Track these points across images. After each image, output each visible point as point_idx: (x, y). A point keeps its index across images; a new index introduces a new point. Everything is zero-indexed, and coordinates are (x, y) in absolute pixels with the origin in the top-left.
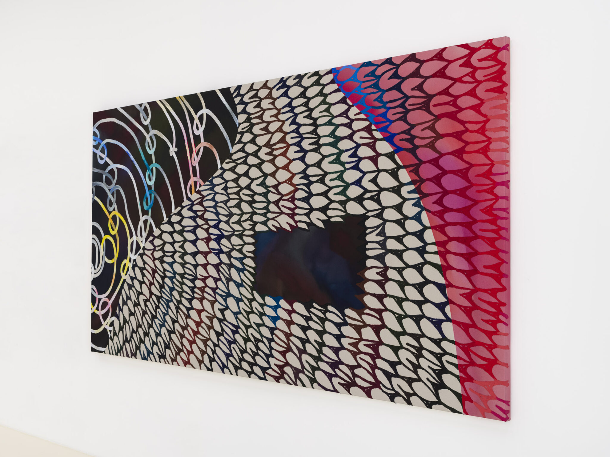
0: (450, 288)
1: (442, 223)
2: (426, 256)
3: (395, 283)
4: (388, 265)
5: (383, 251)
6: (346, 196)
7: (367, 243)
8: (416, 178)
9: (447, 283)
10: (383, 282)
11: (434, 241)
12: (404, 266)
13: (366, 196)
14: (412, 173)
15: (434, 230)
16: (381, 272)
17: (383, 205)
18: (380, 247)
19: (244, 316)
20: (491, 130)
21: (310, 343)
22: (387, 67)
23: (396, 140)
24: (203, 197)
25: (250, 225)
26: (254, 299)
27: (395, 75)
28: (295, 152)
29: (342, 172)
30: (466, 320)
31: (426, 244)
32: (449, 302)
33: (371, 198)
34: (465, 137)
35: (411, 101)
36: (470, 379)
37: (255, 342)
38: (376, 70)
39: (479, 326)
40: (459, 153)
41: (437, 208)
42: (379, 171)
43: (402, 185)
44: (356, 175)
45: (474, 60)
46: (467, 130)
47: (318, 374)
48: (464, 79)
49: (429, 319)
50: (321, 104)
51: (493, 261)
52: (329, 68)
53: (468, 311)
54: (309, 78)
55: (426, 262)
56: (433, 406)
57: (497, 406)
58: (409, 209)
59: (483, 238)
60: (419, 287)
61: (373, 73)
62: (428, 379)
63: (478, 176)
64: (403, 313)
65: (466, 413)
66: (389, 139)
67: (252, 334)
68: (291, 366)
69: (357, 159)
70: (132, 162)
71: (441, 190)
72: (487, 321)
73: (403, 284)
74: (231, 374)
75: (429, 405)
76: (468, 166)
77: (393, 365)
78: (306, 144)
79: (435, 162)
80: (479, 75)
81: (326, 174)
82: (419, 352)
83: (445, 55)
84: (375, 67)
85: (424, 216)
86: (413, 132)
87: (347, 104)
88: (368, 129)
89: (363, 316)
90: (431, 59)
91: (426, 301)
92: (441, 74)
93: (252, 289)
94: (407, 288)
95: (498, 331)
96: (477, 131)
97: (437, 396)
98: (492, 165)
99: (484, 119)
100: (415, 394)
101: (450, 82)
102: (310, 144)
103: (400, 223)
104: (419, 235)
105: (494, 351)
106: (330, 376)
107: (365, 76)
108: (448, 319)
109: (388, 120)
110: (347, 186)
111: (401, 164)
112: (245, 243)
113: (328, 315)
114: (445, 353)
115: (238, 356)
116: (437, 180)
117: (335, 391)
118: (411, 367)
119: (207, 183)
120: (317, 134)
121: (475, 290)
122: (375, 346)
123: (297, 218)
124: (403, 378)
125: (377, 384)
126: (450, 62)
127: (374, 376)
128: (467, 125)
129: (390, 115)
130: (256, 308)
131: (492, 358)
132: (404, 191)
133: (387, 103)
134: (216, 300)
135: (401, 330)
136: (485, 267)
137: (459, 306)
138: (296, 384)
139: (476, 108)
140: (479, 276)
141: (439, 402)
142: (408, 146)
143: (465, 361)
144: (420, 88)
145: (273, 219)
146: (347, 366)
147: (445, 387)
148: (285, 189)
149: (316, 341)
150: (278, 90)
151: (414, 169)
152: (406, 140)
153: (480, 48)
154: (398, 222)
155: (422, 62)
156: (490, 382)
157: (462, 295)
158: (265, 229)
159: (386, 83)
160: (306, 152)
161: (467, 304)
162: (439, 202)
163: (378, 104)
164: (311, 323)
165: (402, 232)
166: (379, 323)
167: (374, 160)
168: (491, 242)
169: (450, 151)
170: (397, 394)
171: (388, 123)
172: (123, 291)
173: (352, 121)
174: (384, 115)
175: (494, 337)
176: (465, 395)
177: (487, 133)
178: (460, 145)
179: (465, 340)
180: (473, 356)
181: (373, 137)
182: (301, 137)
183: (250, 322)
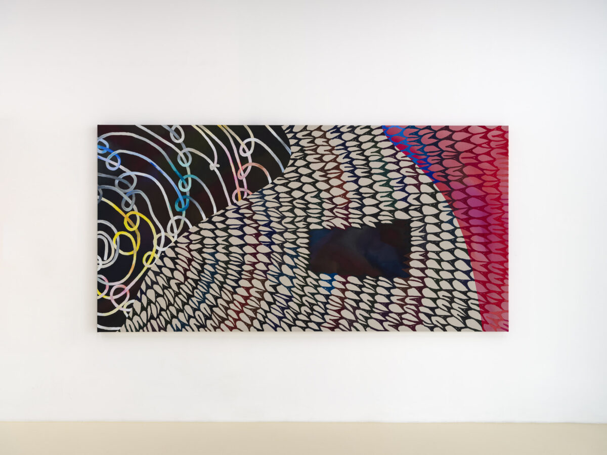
0: (473, 262)
1: (467, 225)
2: (457, 244)
3: (434, 261)
4: (428, 250)
5: (425, 242)
6: (394, 207)
7: (412, 237)
8: (449, 199)
9: (471, 259)
10: (425, 260)
11: (462, 235)
12: (441, 250)
13: (410, 208)
14: (446, 196)
15: (462, 229)
16: (423, 254)
17: (424, 214)
18: (422, 239)
19: (298, 289)
20: (500, 175)
21: (363, 302)
22: (427, 131)
23: (434, 175)
24: (252, 203)
25: (304, 224)
26: (309, 276)
27: (434, 137)
28: (349, 177)
29: (391, 193)
30: (484, 279)
31: (456, 237)
32: (473, 269)
33: (415, 210)
34: (483, 178)
35: (445, 153)
36: (487, 312)
37: (310, 306)
38: (418, 131)
39: (492, 281)
40: (479, 187)
41: (465, 217)
42: (421, 193)
43: (439, 202)
44: (403, 195)
45: (489, 135)
46: (485, 174)
47: (370, 322)
48: (483, 145)
49: (458, 280)
50: (372, 147)
51: (501, 246)
52: (380, 125)
53: (485, 275)
54: (361, 129)
55: (457, 248)
56: (462, 330)
57: (504, 324)
58: (444, 217)
59: (495, 234)
60: (452, 263)
61: (416, 133)
62: (458, 315)
63: (492, 200)
64: (439, 278)
65: (484, 330)
66: (430, 174)
67: (306, 301)
68: (346, 319)
69: (403, 185)
70: (159, 172)
71: (466, 206)
72: (498, 279)
73: (439, 261)
74: (284, 330)
75: (459, 329)
76: (485, 194)
77: (432, 309)
78: (358, 172)
79: (463, 190)
80: (493, 144)
81: (377, 192)
82: (452, 300)
83: (469, 130)
84: (418, 130)
85: (455, 222)
86: (447, 172)
87: (395, 150)
88: (412, 167)
89: (409, 282)
90: (460, 131)
91: (457, 270)
92: (467, 140)
93: (307, 269)
94: (442, 263)
95: (504, 283)
96: (491, 175)
97: (464, 323)
98: (501, 194)
99: (496, 169)
100: (449, 324)
101: (474, 146)
102: (362, 173)
103: (438, 225)
104: (452, 232)
105: (502, 295)
106: (381, 322)
107: (410, 134)
108: (472, 279)
109: (428, 163)
110: (395, 201)
111: (438, 190)
112: (299, 237)
113: (379, 283)
114: (470, 299)
115: (292, 317)
116: (464, 201)
117: (386, 330)
118: (446, 309)
119: (256, 193)
120: (369, 166)
121: (490, 262)
122: (419, 300)
123: (350, 220)
124: (440, 316)
125: (420, 322)
126: (473, 134)
127: (418, 317)
128: (485, 171)
129: (430, 160)
130: (311, 282)
131: (501, 298)
132: (440, 206)
133: (428, 152)
134: (267, 279)
135: (439, 288)
136: (496, 249)
137: (480, 272)
138: (350, 330)
139: (491, 163)
140: (492, 254)
141: (466, 327)
142: (444, 180)
143: (483, 302)
144: (452, 146)
145: (328, 221)
146: (396, 313)
147: (470, 318)
148: (339, 201)
149: (368, 300)
150: (331, 133)
151: (448, 194)
152: (442, 176)
153: (493, 130)
154: (436, 224)
155: (454, 132)
156: (500, 312)
157: (481, 265)
158: (320, 227)
159: (426, 140)
160: (359, 177)
161: (485, 270)
162: (466, 213)
163: (420, 152)
164: (364, 289)
165: (439, 230)
166: (422, 285)
167: (418, 186)
168: (500, 236)
169: (474, 185)
170: (436, 326)
171: (428, 165)
172: (147, 278)
173: (399, 161)
174: (425, 160)
175: (502, 287)
176: (484, 320)
177: (498, 177)
178: (481, 182)
179: (483, 290)
180: (489, 299)
181: (416, 172)
182: (355, 167)
183: (304, 293)
